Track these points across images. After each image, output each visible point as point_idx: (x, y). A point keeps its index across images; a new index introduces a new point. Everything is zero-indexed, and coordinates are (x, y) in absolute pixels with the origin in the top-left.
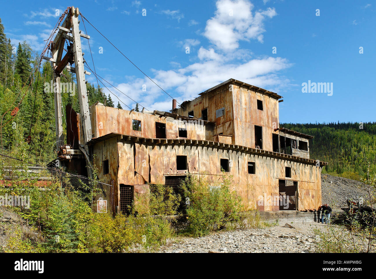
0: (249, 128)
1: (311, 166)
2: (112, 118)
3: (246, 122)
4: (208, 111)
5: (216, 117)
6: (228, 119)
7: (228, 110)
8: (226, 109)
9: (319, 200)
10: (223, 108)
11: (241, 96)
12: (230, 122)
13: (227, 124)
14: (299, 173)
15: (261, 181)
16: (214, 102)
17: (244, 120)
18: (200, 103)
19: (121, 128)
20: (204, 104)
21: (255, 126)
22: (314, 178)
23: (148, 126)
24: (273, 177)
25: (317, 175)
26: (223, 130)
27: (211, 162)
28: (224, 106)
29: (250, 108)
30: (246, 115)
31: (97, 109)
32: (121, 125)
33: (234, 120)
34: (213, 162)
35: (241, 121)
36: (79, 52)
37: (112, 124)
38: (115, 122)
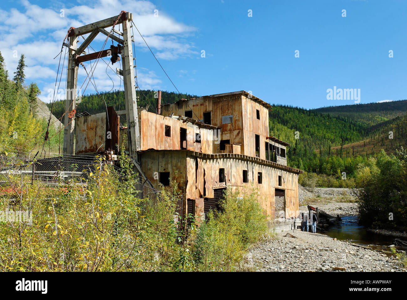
0: (252, 137)
1: (293, 174)
2: (152, 124)
3: (250, 131)
4: (211, 115)
5: (221, 123)
6: (237, 127)
7: (237, 118)
8: (234, 117)
9: (297, 207)
10: (231, 116)
11: (247, 106)
12: (238, 131)
13: (236, 132)
14: (286, 182)
15: (265, 190)
16: (220, 108)
17: (249, 129)
18: (201, 105)
19: (157, 134)
20: (207, 107)
21: (256, 135)
22: (294, 185)
23: (175, 131)
24: (272, 187)
25: (296, 183)
26: (230, 137)
27: (238, 173)
28: (232, 114)
29: (252, 117)
30: (250, 125)
31: (142, 115)
32: (157, 132)
33: (244, 130)
34: (239, 174)
35: (247, 131)
36: (131, 57)
37: (152, 130)
38: (153, 128)
